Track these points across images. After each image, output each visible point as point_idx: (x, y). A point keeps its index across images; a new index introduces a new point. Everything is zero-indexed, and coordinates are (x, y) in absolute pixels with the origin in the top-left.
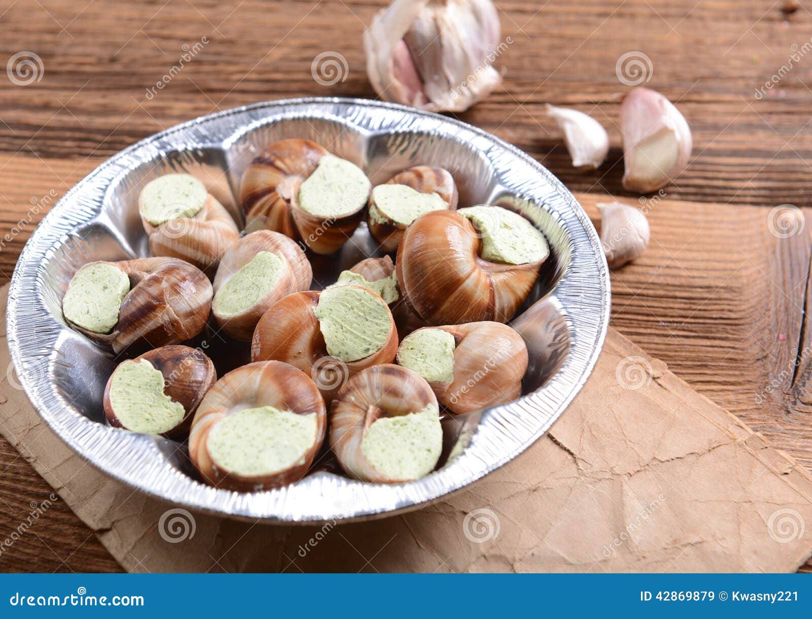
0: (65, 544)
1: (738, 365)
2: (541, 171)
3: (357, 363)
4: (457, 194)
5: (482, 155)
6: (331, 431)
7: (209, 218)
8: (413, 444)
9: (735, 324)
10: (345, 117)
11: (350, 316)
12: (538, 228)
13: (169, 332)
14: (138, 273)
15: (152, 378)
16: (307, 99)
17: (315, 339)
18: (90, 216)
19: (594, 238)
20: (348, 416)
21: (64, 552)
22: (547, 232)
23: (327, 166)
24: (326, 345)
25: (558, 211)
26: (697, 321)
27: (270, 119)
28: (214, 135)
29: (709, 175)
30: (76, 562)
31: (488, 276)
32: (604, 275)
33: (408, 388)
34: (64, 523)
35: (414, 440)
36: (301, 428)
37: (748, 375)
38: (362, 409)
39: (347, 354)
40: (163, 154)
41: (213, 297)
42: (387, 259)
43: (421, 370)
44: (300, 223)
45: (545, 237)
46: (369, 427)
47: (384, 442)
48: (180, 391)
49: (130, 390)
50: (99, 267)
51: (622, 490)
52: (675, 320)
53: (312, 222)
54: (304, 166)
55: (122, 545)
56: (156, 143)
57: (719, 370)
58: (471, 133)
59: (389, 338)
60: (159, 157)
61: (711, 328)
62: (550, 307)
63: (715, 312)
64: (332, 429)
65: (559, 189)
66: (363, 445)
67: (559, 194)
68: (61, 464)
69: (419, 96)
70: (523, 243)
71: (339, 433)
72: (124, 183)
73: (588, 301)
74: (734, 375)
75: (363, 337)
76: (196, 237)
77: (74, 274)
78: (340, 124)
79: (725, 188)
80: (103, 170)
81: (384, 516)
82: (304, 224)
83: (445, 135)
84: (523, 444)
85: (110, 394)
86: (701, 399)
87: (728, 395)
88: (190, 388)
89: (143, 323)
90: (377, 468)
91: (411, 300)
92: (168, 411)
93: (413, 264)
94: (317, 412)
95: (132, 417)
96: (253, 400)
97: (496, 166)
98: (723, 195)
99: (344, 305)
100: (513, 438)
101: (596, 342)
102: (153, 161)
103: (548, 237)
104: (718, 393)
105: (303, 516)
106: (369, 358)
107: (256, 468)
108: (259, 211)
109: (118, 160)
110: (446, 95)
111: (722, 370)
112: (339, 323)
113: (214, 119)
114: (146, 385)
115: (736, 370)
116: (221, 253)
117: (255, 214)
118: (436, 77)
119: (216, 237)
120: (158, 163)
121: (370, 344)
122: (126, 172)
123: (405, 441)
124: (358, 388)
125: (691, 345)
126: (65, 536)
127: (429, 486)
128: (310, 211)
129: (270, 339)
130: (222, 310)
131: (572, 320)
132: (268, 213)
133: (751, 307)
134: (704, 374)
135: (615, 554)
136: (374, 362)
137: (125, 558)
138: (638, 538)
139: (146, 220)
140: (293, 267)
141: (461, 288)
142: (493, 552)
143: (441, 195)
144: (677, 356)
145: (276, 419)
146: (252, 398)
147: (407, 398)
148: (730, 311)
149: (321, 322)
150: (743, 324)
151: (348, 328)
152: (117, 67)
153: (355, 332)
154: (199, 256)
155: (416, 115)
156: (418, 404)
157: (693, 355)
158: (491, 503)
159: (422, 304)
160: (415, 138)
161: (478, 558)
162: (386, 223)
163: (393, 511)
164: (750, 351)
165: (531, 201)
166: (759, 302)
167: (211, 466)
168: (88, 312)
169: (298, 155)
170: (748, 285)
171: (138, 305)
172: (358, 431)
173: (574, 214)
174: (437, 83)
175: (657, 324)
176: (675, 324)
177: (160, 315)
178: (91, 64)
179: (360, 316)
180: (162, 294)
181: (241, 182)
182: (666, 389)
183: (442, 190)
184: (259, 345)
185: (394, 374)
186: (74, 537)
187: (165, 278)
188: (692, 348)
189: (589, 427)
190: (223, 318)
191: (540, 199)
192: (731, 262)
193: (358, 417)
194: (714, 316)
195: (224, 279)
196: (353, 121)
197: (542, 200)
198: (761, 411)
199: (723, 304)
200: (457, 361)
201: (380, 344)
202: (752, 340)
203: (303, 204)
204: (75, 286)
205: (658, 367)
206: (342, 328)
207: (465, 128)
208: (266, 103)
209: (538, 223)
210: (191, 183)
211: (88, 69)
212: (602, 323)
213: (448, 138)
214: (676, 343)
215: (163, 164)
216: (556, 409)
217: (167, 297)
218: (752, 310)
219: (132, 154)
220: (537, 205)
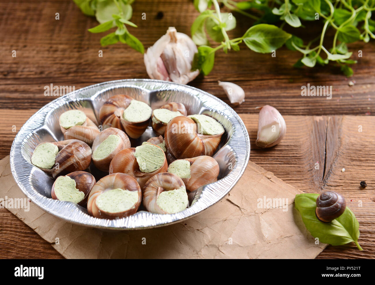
0: (38, 250)
1: (301, 173)
2: (219, 101)
3: (152, 173)
4: (186, 112)
5: (195, 97)
6: (144, 198)
7: (88, 125)
8: (177, 200)
9: (299, 158)
10: (139, 86)
11: (148, 155)
12: (219, 122)
13: (76, 166)
14: (61, 145)
15: (71, 183)
16: (124, 80)
17: (135, 165)
18: (40, 126)
19: (242, 123)
20: (150, 192)
21: (38, 253)
22: (223, 124)
23: (134, 103)
24: (139, 167)
25: (227, 115)
26: (284, 158)
27: (109, 88)
28: (87, 95)
29: (285, 105)
30: (44, 257)
31: (202, 140)
32: (247, 136)
33: (173, 180)
34: (37, 243)
35: (177, 199)
36: (132, 196)
37: (305, 177)
38: (156, 189)
39: (148, 170)
40: (67, 103)
41: (92, 154)
42: (161, 137)
43: (178, 175)
44: (125, 125)
45: (222, 125)
46: (159, 195)
47: (165, 200)
48: (82, 187)
49: (62, 187)
50: (46, 144)
51: (259, 219)
52: (275, 158)
53: (129, 124)
54: (125, 104)
55: (62, 248)
56: (64, 99)
57: (294, 175)
58: (190, 89)
59: (164, 163)
60: (66, 104)
61: (290, 160)
62: (227, 148)
63: (291, 154)
64: (144, 197)
65: (227, 107)
66: (157, 202)
67: (227, 109)
68: (35, 221)
69: (168, 78)
70: (214, 127)
71: (147, 198)
72: (53, 114)
73: (241, 146)
74: (300, 177)
75: (154, 163)
76: (84, 132)
77: (35, 149)
78: (138, 89)
79: (291, 110)
80: (44, 109)
81: (168, 225)
82: (126, 125)
83: (180, 91)
84: (220, 197)
85: (54, 189)
86: (288, 185)
87: (298, 184)
88: (86, 186)
89: (65, 163)
90: (163, 210)
91: (172, 151)
92: (78, 195)
93: (172, 135)
94: (138, 190)
95: (64, 198)
96: (113, 187)
97: (201, 100)
98: (290, 112)
99: (145, 151)
100: (216, 195)
101: (246, 159)
102: (64, 105)
103: (224, 125)
104: (294, 184)
105: (136, 226)
106: (157, 171)
107: (116, 210)
108: (108, 122)
109: (49, 105)
110: (178, 79)
111: (295, 175)
112: (144, 158)
113: (87, 89)
114: (69, 185)
115: (300, 175)
116: (93, 138)
117: (106, 123)
118: (174, 72)
119: (91, 132)
120: (65, 106)
121: (157, 165)
122: (53, 110)
123: (174, 199)
124: (153, 181)
125: (282, 167)
126: (38, 247)
127: (185, 213)
128: (128, 120)
129: (117, 166)
130: (97, 158)
131: (236, 152)
132: (111, 123)
133: (305, 152)
134: (288, 177)
135: (258, 242)
136: (159, 172)
137: (64, 253)
138: (267, 236)
139: (63, 127)
140: (123, 141)
141: (191, 144)
142: (210, 243)
143: (180, 112)
144: (277, 171)
145: (122, 193)
146: (112, 186)
147: (173, 183)
148: (297, 154)
149: (137, 158)
150: (302, 158)
151: (148, 160)
152: (43, 76)
153: (150, 161)
154: (85, 139)
155: (168, 84)
156: (178, 186)
157: (284, 170)
158: (208, 226)
159: (176, 152)
160: (168, 92)
161: (205, 246)
162: (159, 123)
163: (171, 222)
164: (306, 168)
165: (216, 112)
166: (308, 150)
167: (98, 211)
168: (42, 161)
169: (122, 100)
170: (303, 144)
171: (63, 156)
172: (155, 197)
173: (233, 116)
174: (175, 74)
175: (268, 160)
176: (276, 160)
177: (72, 159)
178: (33, 75)
179: (152, 155)
180: (72, 151)
181: (99, 112)
182: (273, 182)
183: (181, 110)
184: (113, 169)
185: (167, 175)
186: (42, 247)
187: (73, 145)
188: (283, 168)
189: (245, 197)
190: (97, 161)
191: (219, 111)
192: (296, 136)
193: (155, 192)
194: (291, 156)
195: (96, 147)
196: (143, 87)
197: (220, 111)
198: (311, 189)
199: (294, 152)
200: (191, 170)
201: (161, 165)
202: (306, 164)
203: (125, 118)
204: (36, 153)
205: (270, 175)
206: (145, 160)
207: (188, 87)
208: (107, 82)
209: (219, 121)
210: (80, 113)
211: (32, 76)
212: (248, 153)
213: (181, 91)
214: (277, 166)
215: (68, 107)
216: (232, 184)
217: (74, 152)
218: (305, 153)
219: (55, 103)
220: (219, 114)
